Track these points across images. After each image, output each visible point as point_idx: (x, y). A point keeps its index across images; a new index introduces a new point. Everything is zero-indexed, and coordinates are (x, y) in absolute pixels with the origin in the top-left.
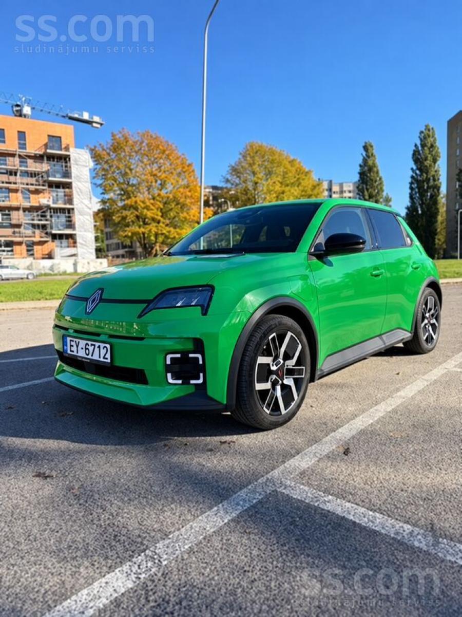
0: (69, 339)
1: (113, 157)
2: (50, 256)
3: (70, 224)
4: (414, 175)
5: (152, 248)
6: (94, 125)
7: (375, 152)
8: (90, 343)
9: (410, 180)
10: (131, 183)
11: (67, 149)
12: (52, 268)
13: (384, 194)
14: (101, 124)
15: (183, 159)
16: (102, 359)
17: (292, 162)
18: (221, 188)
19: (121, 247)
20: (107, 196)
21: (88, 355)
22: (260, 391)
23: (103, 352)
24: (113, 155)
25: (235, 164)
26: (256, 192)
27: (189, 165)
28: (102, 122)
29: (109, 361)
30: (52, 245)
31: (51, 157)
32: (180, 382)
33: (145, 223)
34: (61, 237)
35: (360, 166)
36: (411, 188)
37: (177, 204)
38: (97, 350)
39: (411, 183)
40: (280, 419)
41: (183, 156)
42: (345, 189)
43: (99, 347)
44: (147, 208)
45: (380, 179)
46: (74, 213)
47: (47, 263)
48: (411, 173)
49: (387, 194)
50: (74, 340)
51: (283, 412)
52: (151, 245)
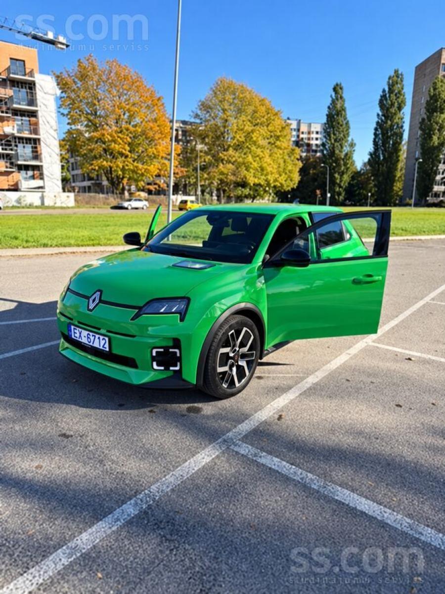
0: (73, 327)
1: (79, 85)
2: (16, 188)
3: (36, 156)
4: (380, 121)
5: (119, 183)
6: (60, 46)
7: (345, 96)
8: (91, 334)
9: (374, 125)
10: (98, 113)
11: (31, 74)
12: (19, 201)
13: (350, 139)
14: (67, 46)
15: (152, 91)
16: (101, 348)
17: (262, 101)
18: (191, 124)
19: (86, 178)
20: (74, 127)
21: (90, 342)
22: (221, 373)
23: (103, 342)
24: (79, 84)
25: (205, 99)
26: (226, 130)
27: (159, 99)
28: (68, 44)
29: (107, 349)
30: (17, 176)
31: (15, 83)
32: (162, 368)
33: (113, 157)
34: (27, 168)
35: (329, 107)
36: (375, 134)
37: (147, 138)
38: (97, 340)
39: (376, 129)
40: (234, 390)
41: (152, 89)
42: (312, 129)
43: (99, 338)
44: (115, 141)
45: (347, 123)
46: (40, 144)
47: (12, 196)
48: (376, 119)
49: (352, 140)
50: (78, 329)
51: (237, 385)
52: (120, 179)
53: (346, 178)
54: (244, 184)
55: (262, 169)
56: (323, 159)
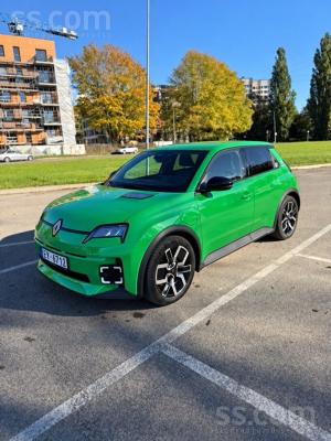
0: (43, 250)
2: (43, 143)
3: (57, 118)
4: (315, 74)
6: (71, 37)
7: (286, 56)
8: (55, 255)
9: (311, 78)
10: (99, 85)
11: (51, 59)
12: (45, 152)
13: (292, 89)
15: (138, 65)
16: (62, 266)
17: (222, 66)
18: (168, 87)
19: (94, 133)
20: (83, 96)
21: (55, 262)
22: (159, 285)
23: (63, 262)
24: (85, 64)
25: (178, 68)
26: (194, 90)
28: (77, 36)
29: (67, 267)
30: (44, 135)
31: (39, 67)
32: (109, 282)
33: (112, 116)
34: (51, 128)
35: (274, 67)
36: (312, 85)
37: (135, 101)
38: (59, 260)
39: (312, 81)
40: (173, 298)
41: (138, 63)
42: (262, 85)
43: (60, 258)
44: (112, 104)
45: (289, 78)
46: (59, 110)
47: (41, 148)
48: (312, 72)
50: (46, 251)
51: (176, 293)
52: (116, 133)
53: (290, 121)
54: (209, 130)
55: (223, 117)
56: (272, 106)
